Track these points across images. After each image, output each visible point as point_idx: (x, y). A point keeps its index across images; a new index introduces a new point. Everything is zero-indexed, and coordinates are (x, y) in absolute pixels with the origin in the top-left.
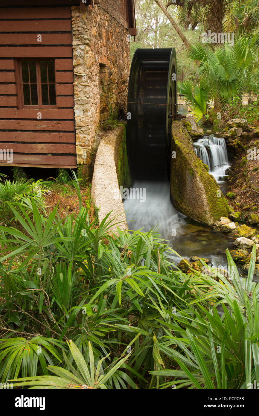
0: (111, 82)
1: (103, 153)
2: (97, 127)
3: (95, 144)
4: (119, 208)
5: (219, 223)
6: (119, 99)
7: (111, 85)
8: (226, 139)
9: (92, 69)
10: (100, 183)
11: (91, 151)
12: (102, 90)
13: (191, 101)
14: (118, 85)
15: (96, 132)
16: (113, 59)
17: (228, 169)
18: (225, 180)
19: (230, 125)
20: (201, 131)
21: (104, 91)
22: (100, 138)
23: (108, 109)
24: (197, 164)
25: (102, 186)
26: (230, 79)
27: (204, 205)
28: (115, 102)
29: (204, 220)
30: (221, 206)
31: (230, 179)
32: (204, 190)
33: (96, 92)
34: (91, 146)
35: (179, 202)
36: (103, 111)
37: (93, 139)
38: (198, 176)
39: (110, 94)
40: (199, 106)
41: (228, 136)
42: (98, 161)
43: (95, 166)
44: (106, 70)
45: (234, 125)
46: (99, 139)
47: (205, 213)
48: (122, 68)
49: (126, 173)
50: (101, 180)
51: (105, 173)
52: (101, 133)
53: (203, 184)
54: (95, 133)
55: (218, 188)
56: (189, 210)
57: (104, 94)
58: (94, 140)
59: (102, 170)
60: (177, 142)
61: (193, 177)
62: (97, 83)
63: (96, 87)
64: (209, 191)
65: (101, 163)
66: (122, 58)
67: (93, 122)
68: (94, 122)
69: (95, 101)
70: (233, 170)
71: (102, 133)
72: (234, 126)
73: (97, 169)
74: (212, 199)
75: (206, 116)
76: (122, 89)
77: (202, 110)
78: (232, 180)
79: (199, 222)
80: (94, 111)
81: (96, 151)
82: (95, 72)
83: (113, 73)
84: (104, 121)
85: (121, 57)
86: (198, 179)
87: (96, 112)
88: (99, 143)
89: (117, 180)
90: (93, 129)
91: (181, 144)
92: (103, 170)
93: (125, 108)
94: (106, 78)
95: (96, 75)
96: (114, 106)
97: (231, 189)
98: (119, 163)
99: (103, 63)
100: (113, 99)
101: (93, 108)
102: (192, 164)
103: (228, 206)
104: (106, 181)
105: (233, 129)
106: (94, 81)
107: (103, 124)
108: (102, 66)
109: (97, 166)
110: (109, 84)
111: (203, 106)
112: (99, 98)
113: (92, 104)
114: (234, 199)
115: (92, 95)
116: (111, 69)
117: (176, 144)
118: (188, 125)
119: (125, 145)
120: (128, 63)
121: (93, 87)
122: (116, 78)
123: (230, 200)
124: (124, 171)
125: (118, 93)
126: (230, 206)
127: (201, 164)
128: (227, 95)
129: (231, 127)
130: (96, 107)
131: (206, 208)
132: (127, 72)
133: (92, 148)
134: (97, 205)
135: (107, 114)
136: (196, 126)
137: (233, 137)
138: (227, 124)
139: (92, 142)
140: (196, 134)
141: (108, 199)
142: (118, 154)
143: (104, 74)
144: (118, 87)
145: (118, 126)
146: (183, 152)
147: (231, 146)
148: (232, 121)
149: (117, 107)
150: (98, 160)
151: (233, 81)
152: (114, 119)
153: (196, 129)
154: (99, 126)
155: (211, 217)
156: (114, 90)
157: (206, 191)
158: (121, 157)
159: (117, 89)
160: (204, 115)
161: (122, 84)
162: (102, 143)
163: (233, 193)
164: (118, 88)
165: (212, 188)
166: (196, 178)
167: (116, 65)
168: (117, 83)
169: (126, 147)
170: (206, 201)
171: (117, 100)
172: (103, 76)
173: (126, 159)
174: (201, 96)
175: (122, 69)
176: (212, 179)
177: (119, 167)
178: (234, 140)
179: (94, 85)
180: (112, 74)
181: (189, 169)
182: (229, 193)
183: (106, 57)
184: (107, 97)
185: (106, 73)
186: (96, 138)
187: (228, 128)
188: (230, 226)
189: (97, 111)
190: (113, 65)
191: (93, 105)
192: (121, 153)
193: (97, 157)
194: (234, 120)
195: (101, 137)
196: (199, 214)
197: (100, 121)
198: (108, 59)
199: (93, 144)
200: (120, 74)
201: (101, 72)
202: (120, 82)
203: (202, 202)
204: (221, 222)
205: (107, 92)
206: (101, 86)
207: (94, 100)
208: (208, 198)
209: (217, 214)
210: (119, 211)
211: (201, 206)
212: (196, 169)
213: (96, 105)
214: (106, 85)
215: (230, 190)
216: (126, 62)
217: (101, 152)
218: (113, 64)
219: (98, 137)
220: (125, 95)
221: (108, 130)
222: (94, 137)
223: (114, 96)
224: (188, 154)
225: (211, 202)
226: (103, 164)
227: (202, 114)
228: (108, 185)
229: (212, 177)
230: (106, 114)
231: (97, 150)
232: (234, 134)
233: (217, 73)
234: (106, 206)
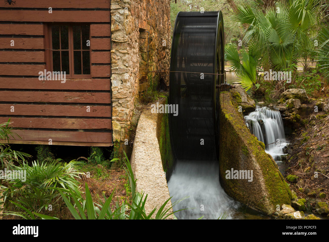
0: (151, 49)
1: (144, 129)
2: (136, 99)
3: (134, 118)
4: (163, 193)
5: (281, 212)
6: (159, 67)
7: (151, 52)
8: (282, 112)
9: (131, 35)
10: (142, 163)
11: (129, 127)
12: (141, 58)
13: (238, 68)
14: (158, 51)
15: (134, 105)
16: (153, 23)
17: (285, 147)
18: (282, 160)
19: (286, 95)
20: (252, 102)
21: (143, 59)
22: (140, 112)
23: (147, 78)
24: (252, 142)
25: (144, 168)
26: (285, 44)
27: (262, 190)
28: (155, 70)
29: (263, 208)
30: (282, 191)
31: (289, 159)
32: (261, 172)
33: (135, 60)
34: (130, 120)
35: (231, 186)
36: (142, 80)
37: (132, 112)
38: (253, 155)
39: (149, 61)
40: (249, 75)
41: (284, 109)
42: (138, 138)
43: (135, 144)
44: (145, 35)
45: (291, 96)
46: (138, 112)
47: (264, 200)
48: (162, 33)
50: (142, 160)
51: (147, 152)
52: (140, 106)
53: (259, 164)
54: (133, 106)
55: (277, 170)
56: (244, 195)
57: (143, 62)
58: (133, 114)
59: (143, 149)
60: (227, 116)
61: (247, 157)
62: (137, 50)
63: (135, 55)
64: (267, 174)
65: (142, 141)
66: (163, 21)
67: (132, 94)
68: (133, 93)
69: (135, 71)
70: (292, 148)
71: (141, 106)
72: (291, 98)
73: (138, 147)
74: (271, 183)
75: (256, 85)
76: (163, 55)
77: (251, 78)
78: (292, 161)
79: (256, 211)
80: (133, 81)
81: (136, 126)
82: (135, 39)
83: (153, 39)
84: (143, 92)
85: (161, 21)
86: (254, 159)
87: (135, 83)
88: (139, 117)
89: (160, 160)
90: (132, 101)
91: (232, 118)
92: (145, 148)
93: (165, 77)
94: (146, 45)
95: (136, 41)
96: (154, 75)
97: (291, 171)
98: (161, 140)
99: (143, 28)
100: (153, 68)
101: (132, 78)
102: (246, 142)
103: (289, 190)
104: (148, 161)
105: (290, 101)
106: (134, 48)
107: (142, 95)
108: (142, 31)
109: (138, 143)
110: (149, 51)
111: (252, 73)
112: (139, 67)
113: (132, 73)
114: (296, 182)
115: (131, 63)
116: (151, 35)
117: (227, 119)
118: (238, 96)
119: (167, 120)
120: (168, 27)
121: (132, 54)
122: (157, 44)
123: (292, 184)
124: (165, 149)
125: (158, 60)
126: (293, 191)
127: (256, 141)
128: (281, 62)
129: (287, 99)
130: (136, 77)
131: (265, 194)
132: (167, 37)
133: (131, 123)
134: (138, 189)
135: (146, 85)
136: (246, 97)
137: (290, 109)
138: (282, 94)
139: (131, 116)
140: (247, 106)
141: (151, 183)
142: (160, 130)
143: (143, 40)
144: (158, 54)
145: (159, 98)
146: (235, 127)
147: (288, 120)
148: (288, 91)
149: (156, 76)
150: (139, 137)
151: (288, 46)
152: (154, 90)
153: (246, 101)
154: (138, 98)
155: (270, 205)
156: (153, 57)
157: (264, 174)
158: (162, 133)
159: (157, 55)
160: (254, 84)
161: (162, 50)
162: (142, 117)
163: (294, 176)
164: (158, 55)
165: (270, 170)
166: (251, 157)
167: (156, 30)
168: (157, 50)
169: (168, 122)
170: (264, 186)
171: (157, 68)
172: (142, 42)
173: (168, 135)
174: (250, 62)
175: (162, 34)
176: (269, 159)
177: (161, 144)
178: (291, 113)
179: (134, 52)
180: (152, 40)
181: (243, 148)
182: (289, 176)
183: (146, 22)
184: (147, 65)
185: (146, 38)
186: (135, 112)
187: (284, 99)
188: (295, 216)
189: (136, 81)
190: (153, 30)
191: (133, 74)
192: (163, 128)
193: (137, 133)
194: (290, 90)
195: (141, 110)
196: (256, 201)
197: (139, 92)
198: (148, 23)
199: (132, 119)
200: (160, 39)
201: (140, 38)
202: (160, 48)
203: (260, 186)
204: (283, 210)
205: (146, 60)
206: (140, 54)
207: (134, 69)
208: (267, 182)
209: (277, 201)
210: (164, 196)
211: (258, 191)
212: (250, 147)
213: (135, 74)
214: (145, 52)
215: (290, 172)
216: (167, 26)
217: (142, 128)
218: (153, 28)
219: (137, 111)
220: (165, 63)
221: (149, 102)
222: (133, 110)
223: (154, 64)
224: (241, 129)
225: (270, 186)
226: (145, 141)
227: (251, 83)
228: (150, 166)
229: (269, 156)
230: (145, 84)
231: (137, 125)
232: (291, 106)
233: (269, 38)
234: (149, 191)
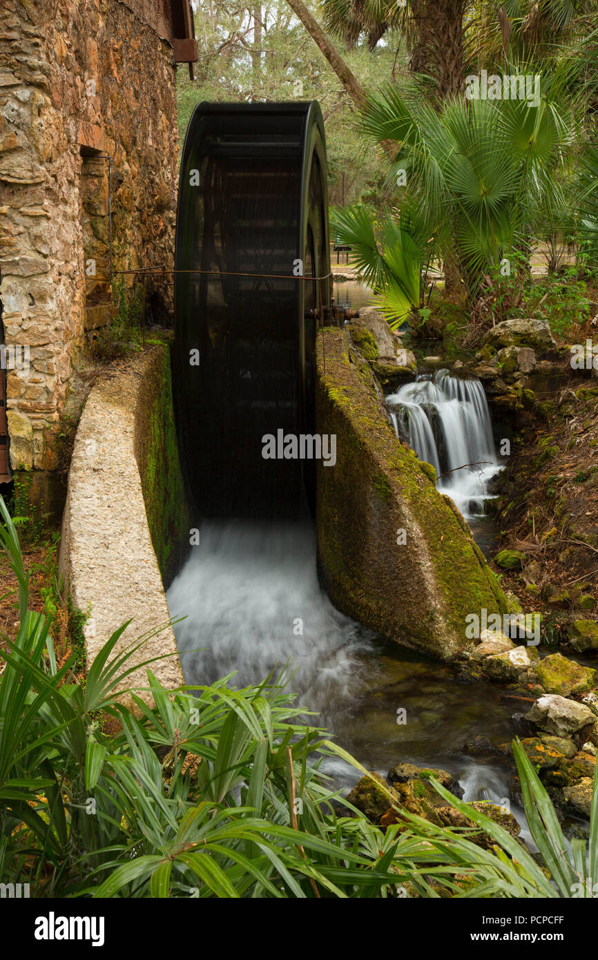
0: (120, 206)
1: (99, 433)
2: (76, 350)
3: (70, 403)
4: (152, 611)
5: (476, 650)
6: (146, 261)
7: (120, 215)
8: (487, 382)
9: (57, 164)
10: (90, 528)
11: (57, 427)
12: (91, 233)
13: (373, 265)
14: (141, 215)
15: (72, 366)
16: (125, 134)
17: (495, 478)
18: (487, 513)
19: (497, 337)
20: (404, 358)
21: (96, 235)
22: (87, 384)
23: (110, 290)
24: (401, 463)
25: (96, 540)
26: (493, 199)
27: (426, 592)
28: (134, 267)
29: (430, 642)
30: (480, 594)
31: (503, 509)
32: (423, 544)
33: (70, 238)
34: (58, 410)
35: (347, 586)
36: (96, 296)
37: (65, 386)
38: (404, 500)
39: (116, 243)
40: (397, 280)
41: (493, 375)
42: (80, 458)
43: (72, 475)
44: (101, 168)
45: (510, 340)
46: (83, 387)
47: (432, 620)
48: (153, 163)
49: (172, 495)
50: (92, 520)
51: (105, 497)
52: (89, 369)
53: (421, 524)
54: (68, 369)
55: (468, 539)
56: (380, 609)
57: (96, 243)
58: (67, 391)
59: (94, 488)
60: (334, 394)
61: (389, 504)
62: (75, 208)
63: (70, 223)
64: (442, 549)
65: (93, 466)
66: (154, 130)
67: (62, 333)
68: (68, 335)
69: (70, 267)
70: (512, 479)
71: (93, 369)
72: (510, 343)
73: (80, 485)
74: (452, 576)
75: (420, 311)
76: (157, 227)
77: (407, 292)
78: (511, 512)
79: (411, 650)
80: (66, 298)
81: (75, 425)
82: (67, 175)
83: (126, 179)
84: (98, 329)
85: (150, 129)
86: (405, 510)
87: (74, 302)
88: (85, 400)
89: (143, 518)
90: (64, 354)
91: (346, 399)
92: (101, 486)
93: (166, 289)
94: (105, 194)
95: (71, 183)
96: (131, 284)
97: (508, 539)
98: (152, 465)
99: (91, 145)
100: (128, 260)
101: (61, 288)
102: (386, 464)
103: (501, 593)
104: (109, 522)
105: (507, 352)
106: (66, 202)
107: (95, 338)
108: (89, 154)
109: (80, 473)
110: (113, 214)
111: (409, 280)
112: (82, 257)
113: (60, 274)
114: (520, 570)
115: (57, 246)
116: (118, 166)
117: (333, 401)
118: (368, 340)
119: (170, 407)
120: (171, 147)
121: (60, 220)
122: (137, 195)
123: (509, 576)
124: (165, 489)
125: (144, 241)
126: (510, 594)
127: (411, 462)
128: (485, 246)
129: (501, 346)
130: (73, 286)
131: (436, 604)
132: (169, 175)
133: (61, 418)
134: (79, 601)
135: (108, 309)
136: (391, 345)
137: (506, 375)
138: (486, 335)
139: (60, 397)
140: (392, 367)
141: (115, 583)
142: (147, 435)
143: (96, 181)
144: (144, 222)
145: (144, 345)
146: (355, 423)
147: (504, 405)
148: (503, 326)
149: (139, 284)
150: (81, 454)
151: (503, 203)
152: (130, 324)
153: (391, 353)
154: (82, 345)
155: (449, 632)
156: (128, 232)
157: (433, 549)
158: (155, 444)
159: (138, 227)
160: (414, 310)
161: (153, 213)
162: (94, 399)
163: (515, 554)
164: (142, 226)
165: (449, 539)
166: (398, 506)
167: (133, 153)
168: (138, 210)
169: (171, 413)
170: (432, 581)
171: (140, 262)
172: (93, 187)
173: (173, 450)
174: (404, 249)
175: (152, 167)
176: (448, 508)
177: (151, 475)
178: (510, 384)
179: (65, 215)
180: (121, 182)
181: (375, 480)
182: (503, 554)
183: (103, 128)
184: (109, 253)
185: (103, 176)
186: (73, 385)
187: (491, 347)
188: (512, 659)
189: (76, 299)
190: (125, 153)
191: (64, 278)
192: (156, 430)
193: (77, 446)
194: (509, 322)
195: (91, 381)
196: (413, 624)
197: (85, 330)
198: (108, 133)
199: (64, 405)
200: (147, 181)
201: (86, 175)
202: (149, 207)
203: (421, 582)
204: (482, 646)
205: (106, 238)
206: (87, 220)
207: (67, 262)
208: (440, 569)
210: (153, 619)
211: (417, 596)
212: (396, 479)
213: (73, 279)
214: (103, 217)
215: (504, 542)
216: (167, 144)
217: (91, 429)
218: (126, 149)
219: (80, 382)
220: (164, 249)
221: (114, 358)
222: (67, 380)
223: (132, 250)
224: (370, 430)
225: (448, 582)
226: (100, 467)
227: (408, 307)
228: (114, 535)
229: (448, 501)
230: (104, 308)
231: (78, 422)
232: (510, 367)
233: (452, 180)
234: (110, 606)
